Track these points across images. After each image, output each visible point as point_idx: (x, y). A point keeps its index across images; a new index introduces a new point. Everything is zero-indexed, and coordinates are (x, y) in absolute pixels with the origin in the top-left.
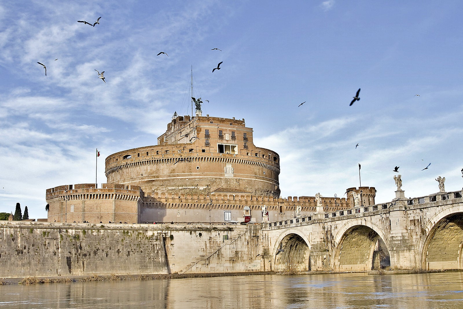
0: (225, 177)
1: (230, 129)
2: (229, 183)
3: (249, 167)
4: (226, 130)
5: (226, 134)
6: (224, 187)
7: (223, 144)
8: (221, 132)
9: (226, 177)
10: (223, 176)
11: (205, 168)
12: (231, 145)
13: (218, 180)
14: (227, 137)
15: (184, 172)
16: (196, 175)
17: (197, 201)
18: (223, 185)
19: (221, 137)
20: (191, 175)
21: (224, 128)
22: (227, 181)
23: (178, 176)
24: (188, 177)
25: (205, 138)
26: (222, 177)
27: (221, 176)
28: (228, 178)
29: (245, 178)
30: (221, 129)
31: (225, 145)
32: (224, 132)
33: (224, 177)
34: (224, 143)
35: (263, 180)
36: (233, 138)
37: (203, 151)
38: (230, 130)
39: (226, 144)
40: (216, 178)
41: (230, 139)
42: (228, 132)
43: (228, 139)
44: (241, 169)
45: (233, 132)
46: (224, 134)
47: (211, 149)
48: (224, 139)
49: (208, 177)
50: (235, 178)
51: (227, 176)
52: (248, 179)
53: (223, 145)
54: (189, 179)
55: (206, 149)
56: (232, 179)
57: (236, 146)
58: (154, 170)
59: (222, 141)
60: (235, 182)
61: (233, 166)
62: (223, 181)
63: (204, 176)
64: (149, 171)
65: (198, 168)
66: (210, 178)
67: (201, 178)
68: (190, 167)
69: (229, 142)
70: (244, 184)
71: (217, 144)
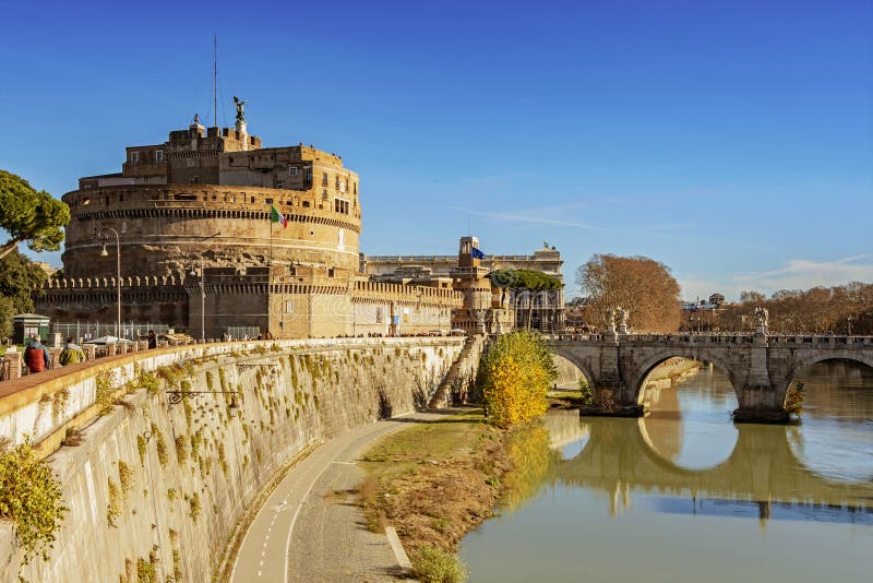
0: (339, 251)
4: (341, 175)
5: (342, 183)
11: (320, 235)
12: (345, 200)
13: (332, 255)
14: (342, 186)
15: (293, 238)
16: (310, 245)
18: (337, 262)
19: (338, 186)
20: (303, 244)
23: (284, 242)
24: (300, 247)
25: (322, 186)
26: (335, 250)
30: (337, 174)
32: (340, 180)
34: (340, 197)
37: (320, 207)
40: (330, 252)
43: (343, 191)
47: (329, 204)
48: (340, 190)
49: (323, 249)
53: (339, 200)
54: (302, 250)
55: (324, 204)
56: (344, 254)
57: (348, 203)
58: (244, 228)
59: (338, 193)
60: (346, 259)
61: (344, 233)
62: (336, 256)
63: (319, 247)
64: (234, 229)
65: (312, 233)
66: (326, 251)
67: (316, 251)
68: (302, 230)
69: (344, 196)
70: (352, 261)
71: (335, 198)
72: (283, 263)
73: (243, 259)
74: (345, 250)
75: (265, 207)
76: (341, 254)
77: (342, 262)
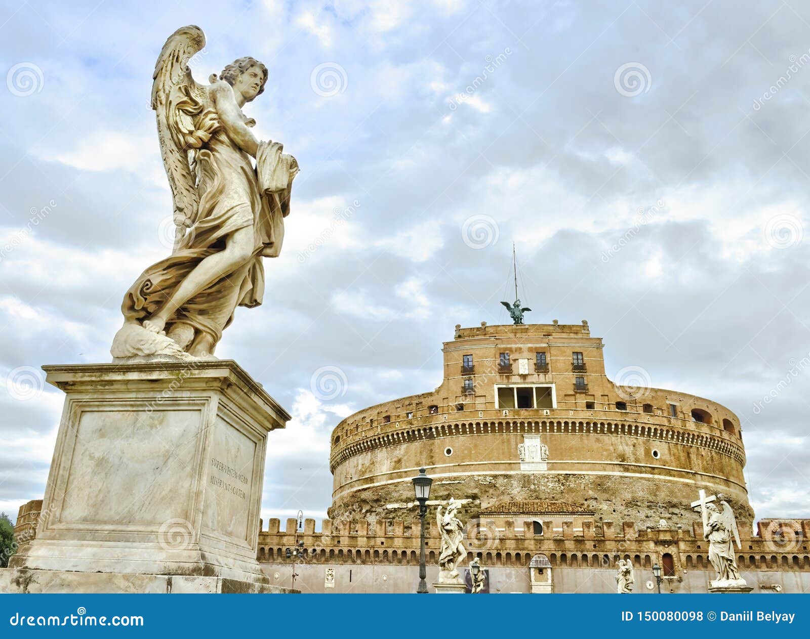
0: (523, 473)
1: (530, 345)
2: (533, 486)
3: (598, 440)
4: (520, 349)
5: (520, 361)
6: (520, 499)
7: (511, 386)
8: (504, 356)
9: (525, 473)
10: (514, 470)
11: (466, 452)
12: (534, 386)
13: (500, 481)
14: (524, 366)
16: (446, 470)
17: (383, 540)
18: (518, 493)
19: (506, 369)
21: (514, 346)
22: (526, 480)
25: (463, 375)
27: (511, 469)
28: (532, 473)
29: (585, 472)
30: (505, 349)
31: (518, 388)
33: (519, 472)
34: (516, 383)
35: (650, 476)
36: (541, 367)
37: (461, 408)
38: (530, 349)
39: (519, 386)
40: (495, 477)
41: (532, 372)
42: (526, 354)
43: (526, 372)
44: (572, 448)
45: (541, 353)
46: (515, 360)
47: (479, 401)
48: (514, 373)
49: (473, 473)
50: (553, 472)
51: (525, 469)
52: (594, 473)
53: (512, 389)
55: (466, 401)
56: (544, 476)
57: (550, 388)
58: (367, 463)
59: (508, 377)
60: (551, 485)
61: (544, 441)
62: (515, 483)
63: (463, 471)
64: (360, 467)
65: (449, 451)
66: (480, 476)
67: (455, 478)
68: (432, 450)
69: (529, 379)
70: (582, 487)
71: (496, 387)
74: (549, 469)
75: (382, 429)
76: (532, 477)
77: (535, 491)
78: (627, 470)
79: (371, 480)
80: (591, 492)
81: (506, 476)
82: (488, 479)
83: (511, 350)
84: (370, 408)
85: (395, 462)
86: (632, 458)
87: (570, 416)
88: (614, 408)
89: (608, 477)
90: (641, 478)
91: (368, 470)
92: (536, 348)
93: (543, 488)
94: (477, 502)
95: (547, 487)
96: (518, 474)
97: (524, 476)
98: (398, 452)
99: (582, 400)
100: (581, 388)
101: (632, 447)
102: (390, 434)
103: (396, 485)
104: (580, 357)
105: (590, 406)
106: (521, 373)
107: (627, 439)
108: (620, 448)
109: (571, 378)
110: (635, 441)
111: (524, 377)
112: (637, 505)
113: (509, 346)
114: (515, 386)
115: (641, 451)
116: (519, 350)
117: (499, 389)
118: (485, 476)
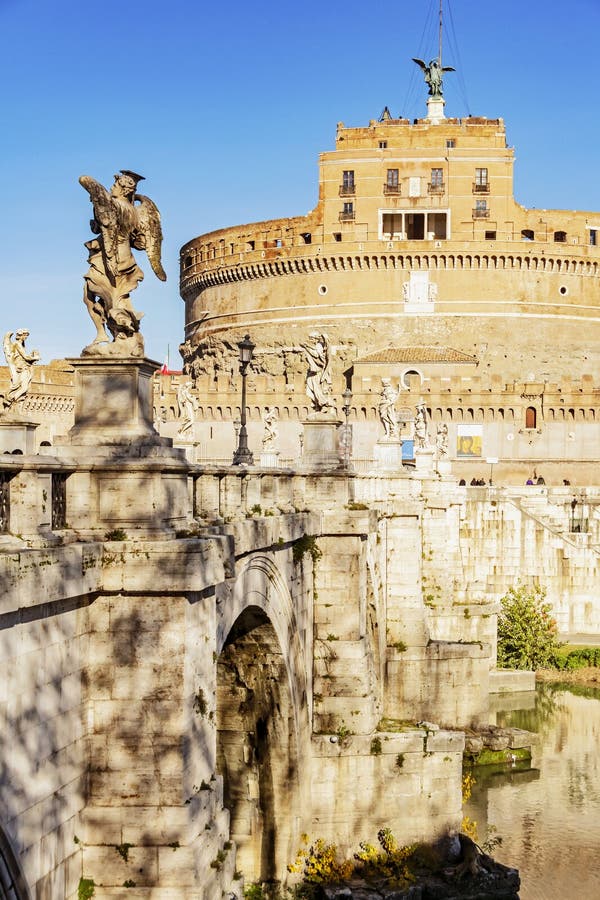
0: (406, 315)
1: (425, 160)
2: (416, 331)
3: (496, 277)
4: (413, 164)
5: (412, 180)
6: (401, 346)
7: (398, 212)
8: (393, 172)
9: (409, 315)
10: (397, 312)
11: (343, 291)
12: (426, 212)
13: (381, 325)
14: (414, 186)
15: (288, 303)
16: (320, 312)
18: (402, 341)
19: (392, 189)
20: (304, 312)
21: (404, 160)
22: (409, 324)
23: (276, 314)
24: (298, 319)
25: (342, 196)
26: (394, 315)
27: (393, 311)
28: (417, 315)
29: (476, 314)
30: (394, 164)
31: (407, 216)
32: (402, 174)
33: (401, 315)
34: (404, 208)
35: (554, 317)
36: (435, 188)
37: (338, 237)
38: (425, 165)
39: (409, 212)
40: (375, 320)
41: (425, 194)
42: (420, 171)
43: (417, 195)
44: (464, 287)
45: (437, 170)
46: (405, 179)
47: (360, 230)
48: (403, 194)
49: (350, 316)
50: (440, 314)
51: (409, 311)
52: (488, 315)
53: (400, 216)
54: (300, 324)
55: (345, 230)
56: (429, 319)
57: (445, 214)
58: (228, 298)
59: (395, 201)
60: (436, 329)
61: (433, 278)
62: (396, 327)
63: (339, 313)
64: (219, 301)
65: (324, 289)
66: (357, 319)
67: (330, 321)
68: (304, 287)
69: (420, 203)
70: (472, 331)
71: (381, 213)
72: (272, 350)
73: (227, 352)
74: (436, 311)
75: (244, 258)
76: (417, 321)
77: (419, 335)
78: (525, 310)
79: (233, 317)
80: (481, 337)
81: (388, 319)
82: (367, 323)
83: (401, 164)
84: (230, 229)
85: (262, 299)
86: (534, 295)
87: (465, 249)
88: (518, 236)
89: (504, 319)
90: (542, 319)
91: (229, 306)
92: (432, 163)
93: (428, 332)
94: (354, 348)
95: (432, 330)
96: (400, 317)
97: (408, 319)
98: (264, 287)
99: (482, 227)
100: (480, 213)
101: (535, 284)
102: (255, 265)
103: (261, 326)
104: (484, 174)
105: (490, 235)
106: (411, 195)
107: (531, 274)
108: (521, 284)
109: (472, 200)
110: (540, 276)
111: (415, 200)
112: (532, 350)
113: (399, 160)
114: (403, 212)
115: (546, 287)
116: (411, 165)
117: (385, 216)
118: (363, 319)
